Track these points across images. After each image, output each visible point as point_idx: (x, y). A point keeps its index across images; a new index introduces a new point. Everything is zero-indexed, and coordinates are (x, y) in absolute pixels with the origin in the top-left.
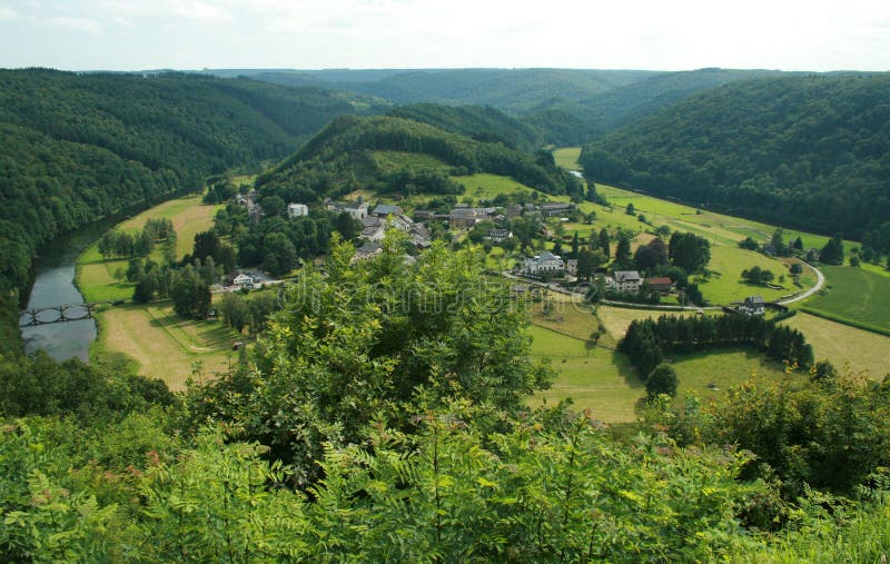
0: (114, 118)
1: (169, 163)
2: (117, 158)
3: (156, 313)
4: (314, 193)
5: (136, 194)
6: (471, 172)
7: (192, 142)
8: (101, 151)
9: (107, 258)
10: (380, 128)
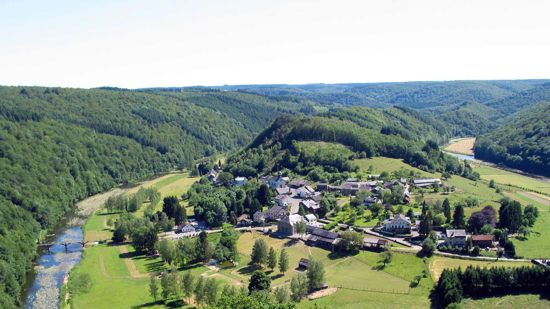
0: (141, 118)
1: (174, 149)
2: (139, 145)
3: (124, 249)
4: (255, 170)
5: (147, 170)
6: (369, 156)
7: (193, 134)
8: (129, 141)
9: (110, 212)
10: (305, 124)
